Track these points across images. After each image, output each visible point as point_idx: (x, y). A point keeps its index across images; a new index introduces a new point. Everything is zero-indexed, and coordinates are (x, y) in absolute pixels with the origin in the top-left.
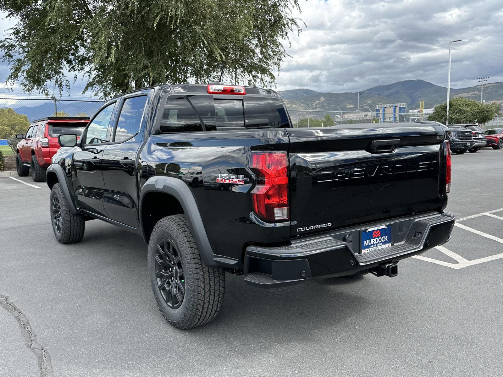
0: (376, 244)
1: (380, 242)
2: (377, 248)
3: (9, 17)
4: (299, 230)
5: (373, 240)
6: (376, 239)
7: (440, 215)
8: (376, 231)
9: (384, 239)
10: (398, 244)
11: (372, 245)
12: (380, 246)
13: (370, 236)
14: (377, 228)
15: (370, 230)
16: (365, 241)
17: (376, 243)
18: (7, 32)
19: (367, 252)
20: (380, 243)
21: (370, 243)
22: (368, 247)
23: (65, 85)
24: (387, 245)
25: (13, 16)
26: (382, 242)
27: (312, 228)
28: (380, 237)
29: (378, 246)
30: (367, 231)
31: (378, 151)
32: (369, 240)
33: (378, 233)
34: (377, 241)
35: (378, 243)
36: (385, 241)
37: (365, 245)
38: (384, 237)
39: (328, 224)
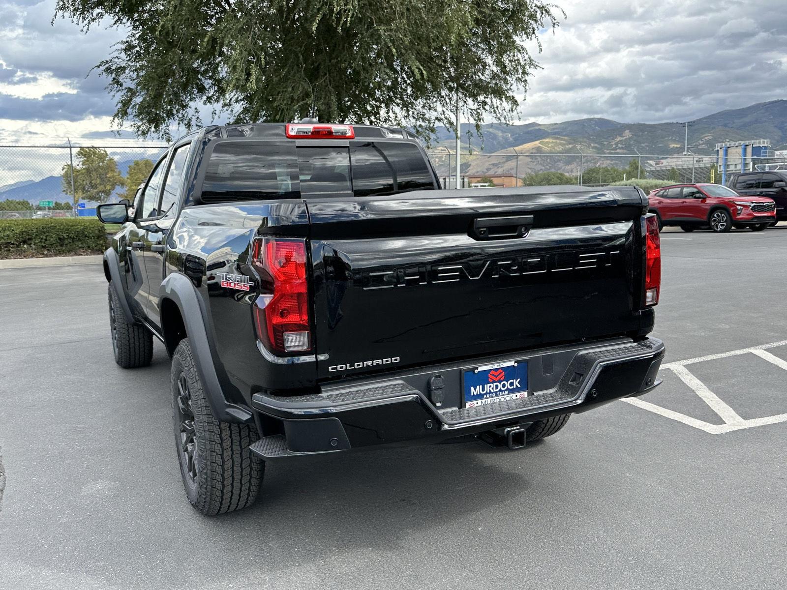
0: (496, 393)
1: (502, 389)
2: (497, 399)
3: (116, 26)
4: (332, 369)
5: (489, 385)
6: (495, 384)
7: (636, 344)
8: (496, 370)
9: (512, 384)
10: (541, 393)
11: (486, 393)
12: (505, 397)
13: (484, 379)
14: (496, 366)
15: (481, 369)
16: (472, 388)
17: (495, 390)
18: (114, 48)
19: (476, 405)
20: (504, 391)
21: (483, 390)
22: (480, 396)
23: (194, 125)
24: (518, 394)
25: (121, 23)
26: (508, 389)
27: (359, 365)
28: (504, 381)
29: (499, 395)
30: (476, 371)
31: (489, 235)
32: (481, 386)
33: (500, 373)
34: (497, 387)
35: (500, 390)
36: (515, 387)
37: (472, 395)
38: (512, 381)
39: (393, 358)
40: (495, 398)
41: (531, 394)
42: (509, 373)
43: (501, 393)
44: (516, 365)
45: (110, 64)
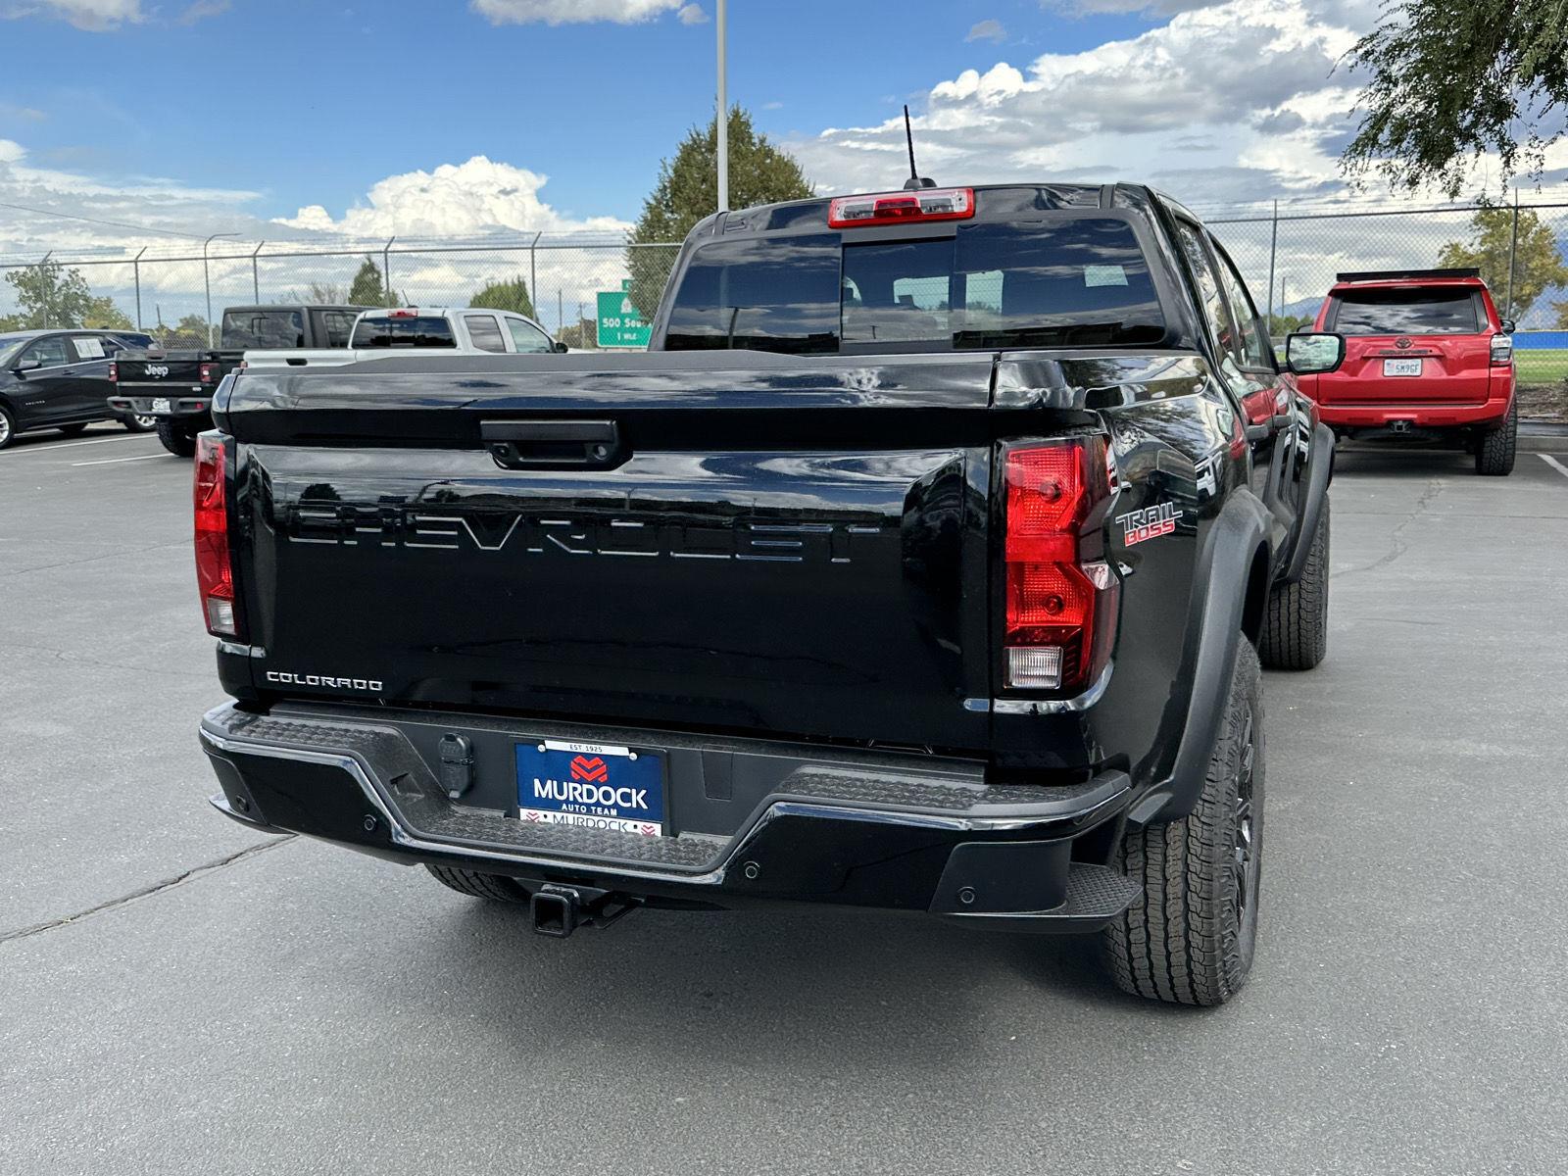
0: (588, 805)
1: (602, 802)
2: (590, 821)
4: (272, 676)
5: (571, 785)
6: (585, 787)
8: (588, 756)
9: (626, 797)
10: (697, 837)
11: (567, 801)
12: (608, 820)
13: (559, 768)
14: (584, 748)
15: (551, 745)
16: (537, 782)
17: (586, 800)
19: (542, 819)
20: (609, 807)
21: (561, 793)
22: (552, 805)
23: (1522, 155)
24: (640, 824)
26: (616, 805)
27: (312, 680)
28: (604, 784)
29: (596, 815)
30: (541, 748)
31: (521, 459)
32: (555, 783)
33: (597, 767)
34: (590, 794)
36: (634, 806)
37: (537, 795)
38: (628, 790)
39: (371, 682)
40: (585, 817)
41: (671, 831)
42: (617, 773)
43: (599, 809)
44: (633, 756)
45: (1375, 42)
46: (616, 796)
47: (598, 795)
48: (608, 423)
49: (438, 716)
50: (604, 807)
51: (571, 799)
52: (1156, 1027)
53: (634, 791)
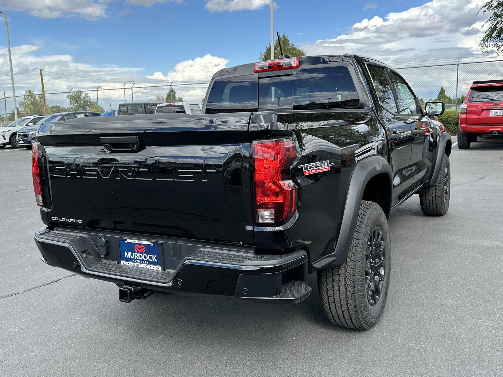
2: (141, 265)
4: (53, 218)
5: (135, 254)
6: (139, 254)
8: (140, 244)
9: (151, 258)
10: (171, 271)
11: (134, 259)
12: (146, 265)
13: (132, 248)
14: (138, 242)
15: (129, 241)
16: (126, 252)
17: (140, 259)
19: (127, 265)
20: (146, 261)
21: (132, 256)
22: (130, 260)
24: (155, 266)
26: (148, 260)
27: (63, 220)
28: (144, 253)
29: (142, 263)
30: (126, 242)
31: (113, 149)
32: (131, 253)
33: (142, 248)
34: (141, 257)
35: (143, 260)
36: (153, 261)
37: (126, 257)
39: (79, 220)
40: (139, 264)
41: (164, 269)
42: (148, 250)
44: (152, 245)
45: (492, 3)
46: (148, 257)
47: (143, 257)
48: (135, 137)
49: (99, 231)
50: (145, 261)
51: (135, 258)
52: (343, 336)
53: (153, 256)
